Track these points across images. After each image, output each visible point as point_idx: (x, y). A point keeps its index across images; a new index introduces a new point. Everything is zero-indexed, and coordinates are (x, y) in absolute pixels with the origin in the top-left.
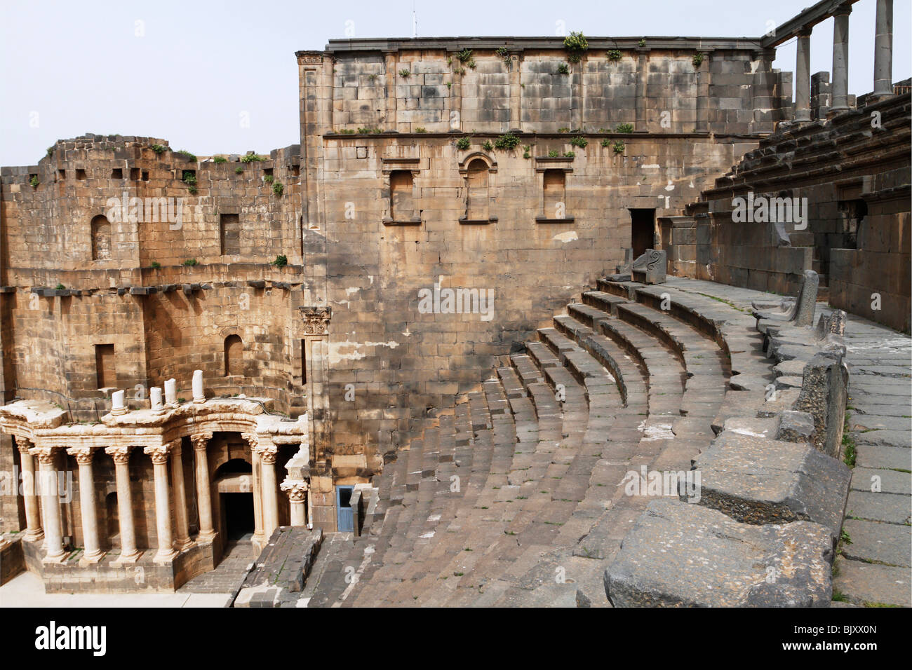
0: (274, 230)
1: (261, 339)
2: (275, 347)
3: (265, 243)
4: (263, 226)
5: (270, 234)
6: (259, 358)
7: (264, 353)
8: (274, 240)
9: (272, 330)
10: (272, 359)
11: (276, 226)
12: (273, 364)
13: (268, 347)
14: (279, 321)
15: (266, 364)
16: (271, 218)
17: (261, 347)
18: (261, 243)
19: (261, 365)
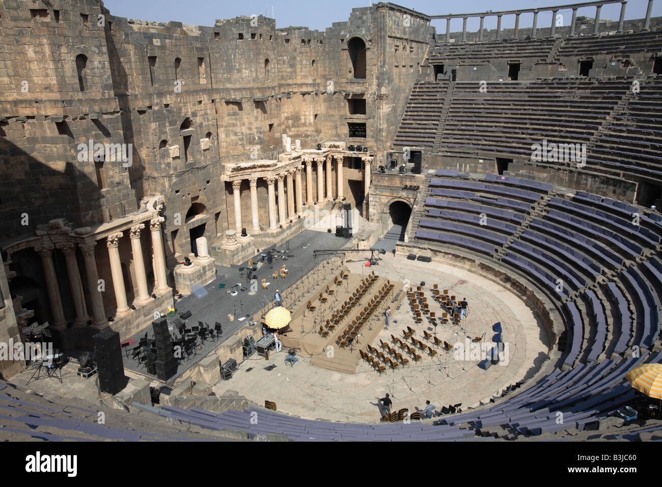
0: (291, 68)
1: (287, 118)
2: (294, 122)
3: (286, 74)
4: (285, 66)
5: (289, 70)
6: (286, 127)
7: (289, 125)
8: (291, 73)
9: (293, 114)
10: (293, 127)
11: (293, 66)
12: (293, 129)
13: (290, 122)
14: (297, 109)
15: (290, 129)
16: (289, 62)
17: (287, 122)
18: (284, 74)
19: (288, 130)
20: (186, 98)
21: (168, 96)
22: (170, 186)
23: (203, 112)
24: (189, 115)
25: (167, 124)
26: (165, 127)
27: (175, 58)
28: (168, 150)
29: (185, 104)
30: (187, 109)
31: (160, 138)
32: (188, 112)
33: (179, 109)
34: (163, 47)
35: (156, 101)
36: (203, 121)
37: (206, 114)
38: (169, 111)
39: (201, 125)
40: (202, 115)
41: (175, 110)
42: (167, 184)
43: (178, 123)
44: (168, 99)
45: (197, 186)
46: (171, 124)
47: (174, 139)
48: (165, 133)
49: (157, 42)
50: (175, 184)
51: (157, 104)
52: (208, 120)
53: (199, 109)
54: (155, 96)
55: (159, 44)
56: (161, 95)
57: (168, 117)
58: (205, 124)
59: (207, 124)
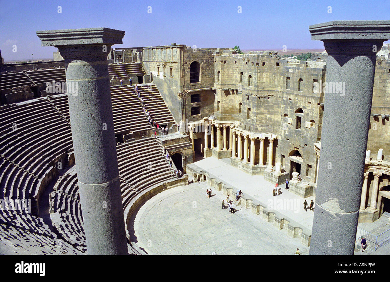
20: (301, 98)
21: (291, 95)
22: (284, 134)
23: (310, 108)
24: (301, 107)
25: (289, 107)
26: (287, 108)
27: (299, 78)
28: (287, 119)
29: (300, 101)
30: (301, 104)
31: (284, 112)
32: (301, 105)
33: (296, 102)
34: (293, 73)
35: (285, 96)
36: (309, 112)
37: (312, 110)
38: (290, 102)
39: (308, 114)
40: (309, 109)
41: (294, 102)
42: (283, 133)
43: (295, 109)
44: (291, 96)
45: (298, 142)
46: (291, 108)
47: (291, 115)
48: (287, 111)
49: (291, 71)
50: (286, 135)
51: (285, 97)
52: (313, 113)
53: (308, 106)
54: (285, 94)
55: (292, 72)
56: (287, 94)
57: (290, 105)
58: (310, 114)
59: (312, 115)
